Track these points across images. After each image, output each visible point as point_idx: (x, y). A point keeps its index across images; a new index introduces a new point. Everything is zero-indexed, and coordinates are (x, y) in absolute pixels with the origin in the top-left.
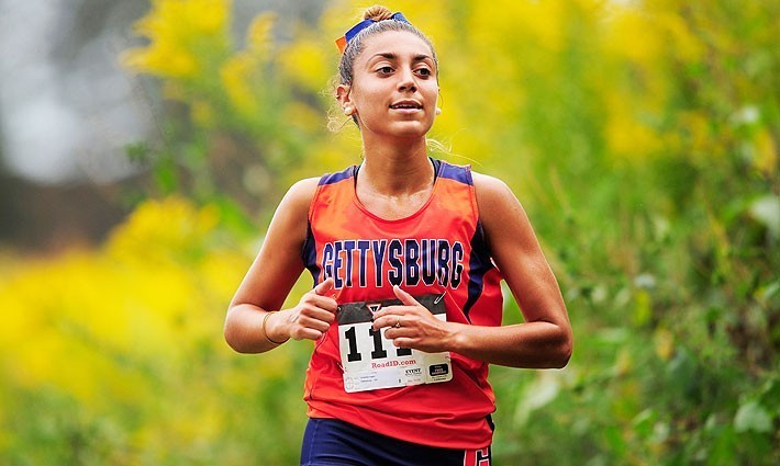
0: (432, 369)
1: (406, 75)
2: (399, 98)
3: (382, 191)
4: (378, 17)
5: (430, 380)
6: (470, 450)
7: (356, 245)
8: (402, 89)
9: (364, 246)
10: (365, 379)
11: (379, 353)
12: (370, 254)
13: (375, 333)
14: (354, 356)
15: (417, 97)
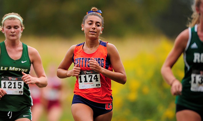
0: (97, 85)
1: (94, 26)
2: (92, 30)
3: (89, 47)
4: (94, 11)
5: (96, 87)
6: (107, 104)
7: (81, 59)
8: (92, 28)
9: (83, 59)
10: (83, 87)
11: (86, 81)
12: (84, 61)
13: (85, 77)
14: (81, 82)
15: (95, 30)
